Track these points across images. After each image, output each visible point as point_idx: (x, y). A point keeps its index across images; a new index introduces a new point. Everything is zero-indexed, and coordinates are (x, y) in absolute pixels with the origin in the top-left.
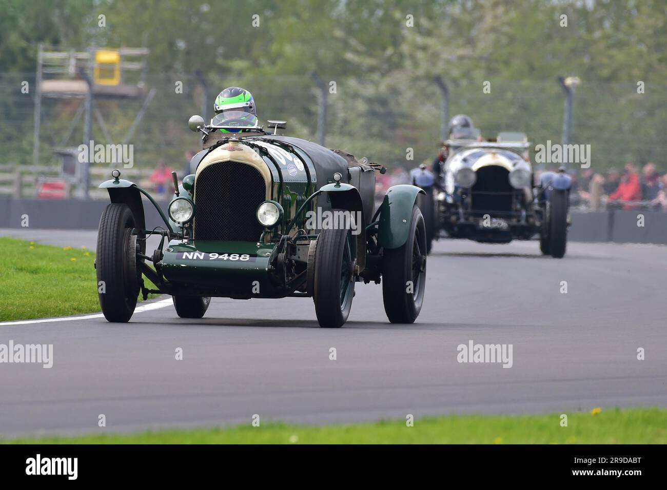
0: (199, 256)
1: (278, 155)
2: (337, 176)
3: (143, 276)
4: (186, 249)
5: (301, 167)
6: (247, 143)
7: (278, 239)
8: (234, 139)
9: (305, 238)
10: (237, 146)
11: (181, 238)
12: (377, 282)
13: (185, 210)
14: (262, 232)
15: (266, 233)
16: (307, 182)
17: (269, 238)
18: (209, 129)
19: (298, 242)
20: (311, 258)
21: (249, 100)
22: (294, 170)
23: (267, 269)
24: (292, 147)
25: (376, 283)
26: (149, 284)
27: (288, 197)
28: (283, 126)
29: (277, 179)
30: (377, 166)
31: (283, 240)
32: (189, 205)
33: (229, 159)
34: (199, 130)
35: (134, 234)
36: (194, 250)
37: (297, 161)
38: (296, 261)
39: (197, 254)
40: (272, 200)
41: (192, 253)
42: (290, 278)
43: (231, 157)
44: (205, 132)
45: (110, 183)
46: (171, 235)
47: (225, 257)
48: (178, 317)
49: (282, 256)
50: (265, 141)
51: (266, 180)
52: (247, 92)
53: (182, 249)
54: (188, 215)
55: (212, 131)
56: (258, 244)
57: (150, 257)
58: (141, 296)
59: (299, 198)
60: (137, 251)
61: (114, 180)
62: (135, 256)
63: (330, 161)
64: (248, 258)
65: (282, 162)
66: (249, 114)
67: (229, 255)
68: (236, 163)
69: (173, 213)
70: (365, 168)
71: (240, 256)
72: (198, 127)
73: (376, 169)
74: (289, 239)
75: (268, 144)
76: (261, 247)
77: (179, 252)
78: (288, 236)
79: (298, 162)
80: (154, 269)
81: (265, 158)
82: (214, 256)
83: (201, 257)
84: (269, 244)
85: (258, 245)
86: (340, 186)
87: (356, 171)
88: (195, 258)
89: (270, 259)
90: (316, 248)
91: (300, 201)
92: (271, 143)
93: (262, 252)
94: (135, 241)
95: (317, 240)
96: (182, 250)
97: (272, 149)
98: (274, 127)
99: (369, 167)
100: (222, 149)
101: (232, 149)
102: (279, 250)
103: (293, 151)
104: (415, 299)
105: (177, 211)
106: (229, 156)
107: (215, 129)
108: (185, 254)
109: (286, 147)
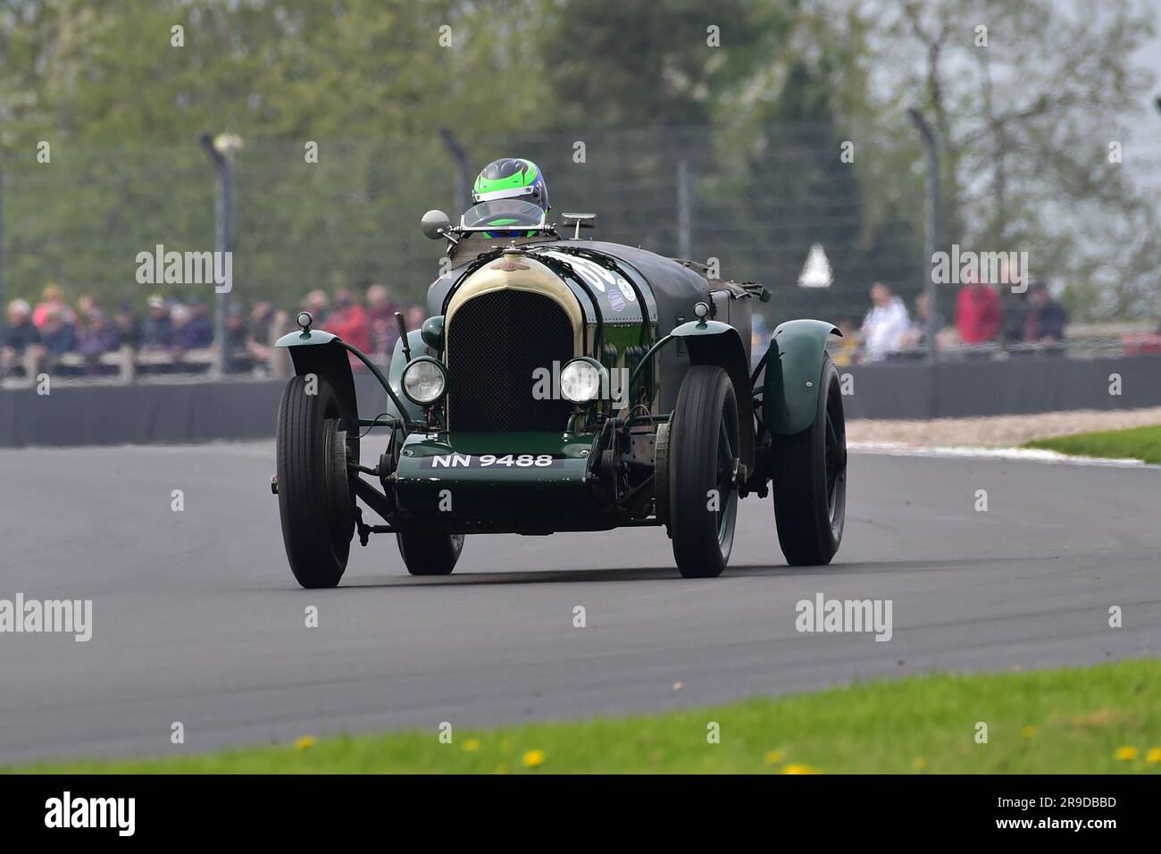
0: (462, 461)
1: (590, 276)
2: (700, 309)
3: (360, 502)
4: (435, 450)
5: (630, 295)
6: (536, 255)
7: (599, 425)
8: (512, 249)
9: (646, 422)
10: (519, 260)
11: (425, 431)
12: (763, 494)
13: (431, 380)
14: (571, 415)
15: (578, 414)
16: (642, 320)
17: (582, 424)
18: (459, 232)
19: (633, 429)
20: (661, 455)
21: (534, 183)
22: (620, 301)
23: (584, 479)
24: (613, 261)
25: (761, 496)
26: (370, 516)
27: (611, 348)
28: (590, 223)
29: (591, 318)
30: (756, 287)
31: (609, 426)
32: (439, 372)
33: (505, 286)
34: (441, 235)
35: (341, 430)
36: (451, 451)
37: (624, 284)
38: (629, 464)
39: (457, 458)
40: (585, 354)
41: (449, 457)
42: (622, 493)
43: (509, 282)
44: (451, 239)
45: (294, 337)
46: (408, 427)
47: (508, 461)
48: (408, 573)
49: (608, 454)
50: (563, 250)
51: (574, 321)
52: (530, 164)
53: (429, 450)
54: (437, 390)
55: (464, 237)
56: (566, 435)
57: (372, 467)
58: (356, 537)
59: (629, 350)
60: (349, 459)
61: (301, 332)
62: (345, 467)
63: (678, 283)
64: (549, 461)
65: (598, 286)
66: (534, 205)
67: (515, 458)
68: (519, 292)
69: (409, 386)
70: (736, 292)
71: (535, 459)
72: (439, 231)
73: (753, 293)
74: (619, 424)
75: (570, 256)
76: (571, 441)
77: (424, 456)
78: (617, 418)
79: (625, 287)
80: (381, 490)
81: (569, 280)
82: (488, 461)
83: (466, 463)
84: (583, 434)
85: (565, 438)
86: (706, 326)
87: (722, 299)
88: (454, 465)
89: (589, 462)
90: (669, 437)
91: (631, 355)
92: (573, 255)
93: (572, 450)
94: (344, 442)
95: (669, 424)
96: (431, 452)
97: (580, 265)
98: (576, 226)
99: (742, 290)
100: (493, 268)
101: (510, 268)
102: (603, 445)
103: (614, 268)
104: (831, 520)
105: (416, 383)
106: (505, 281)
107: (468, 234)
108: (437, 459)
109: (602, 260)
